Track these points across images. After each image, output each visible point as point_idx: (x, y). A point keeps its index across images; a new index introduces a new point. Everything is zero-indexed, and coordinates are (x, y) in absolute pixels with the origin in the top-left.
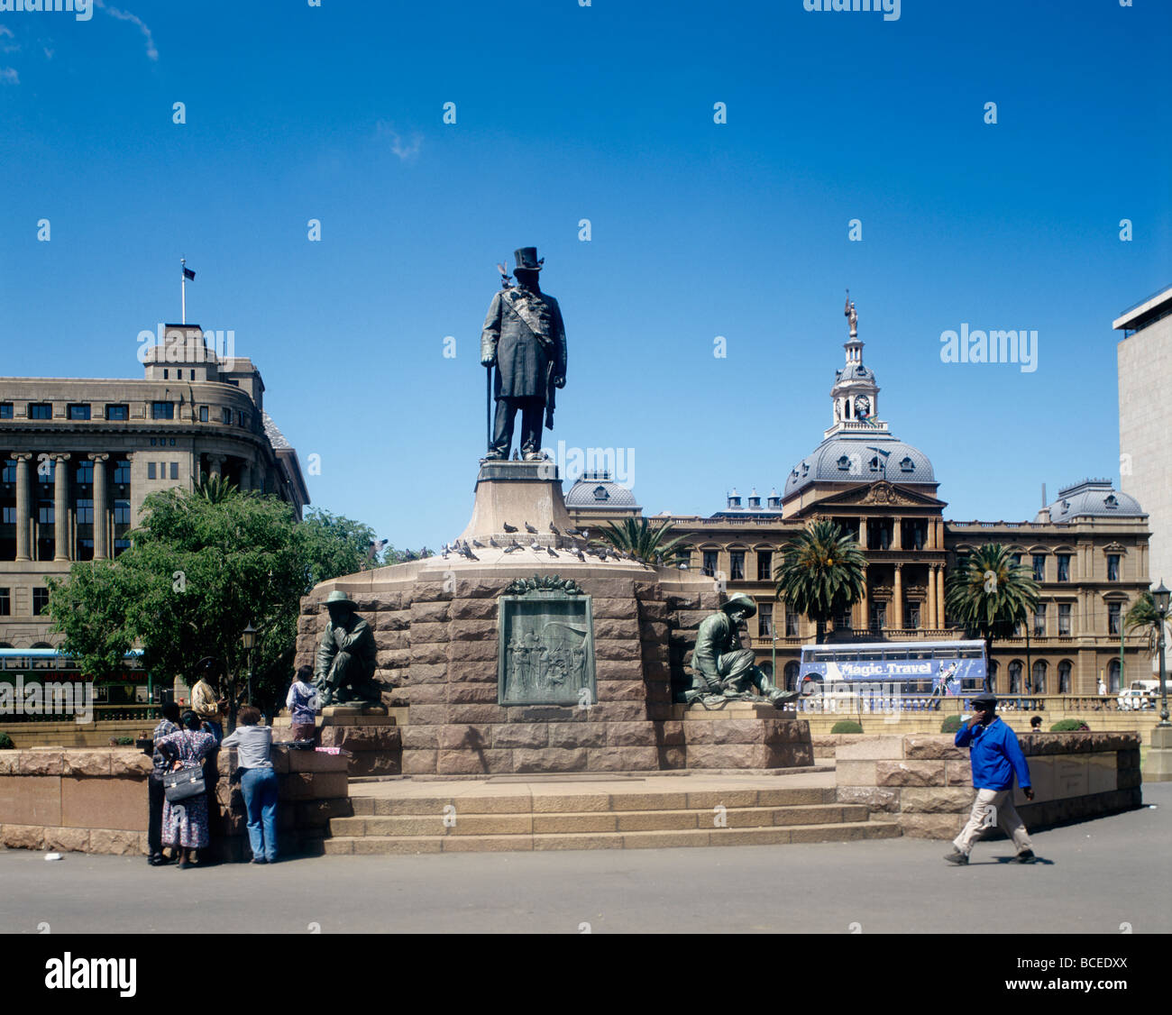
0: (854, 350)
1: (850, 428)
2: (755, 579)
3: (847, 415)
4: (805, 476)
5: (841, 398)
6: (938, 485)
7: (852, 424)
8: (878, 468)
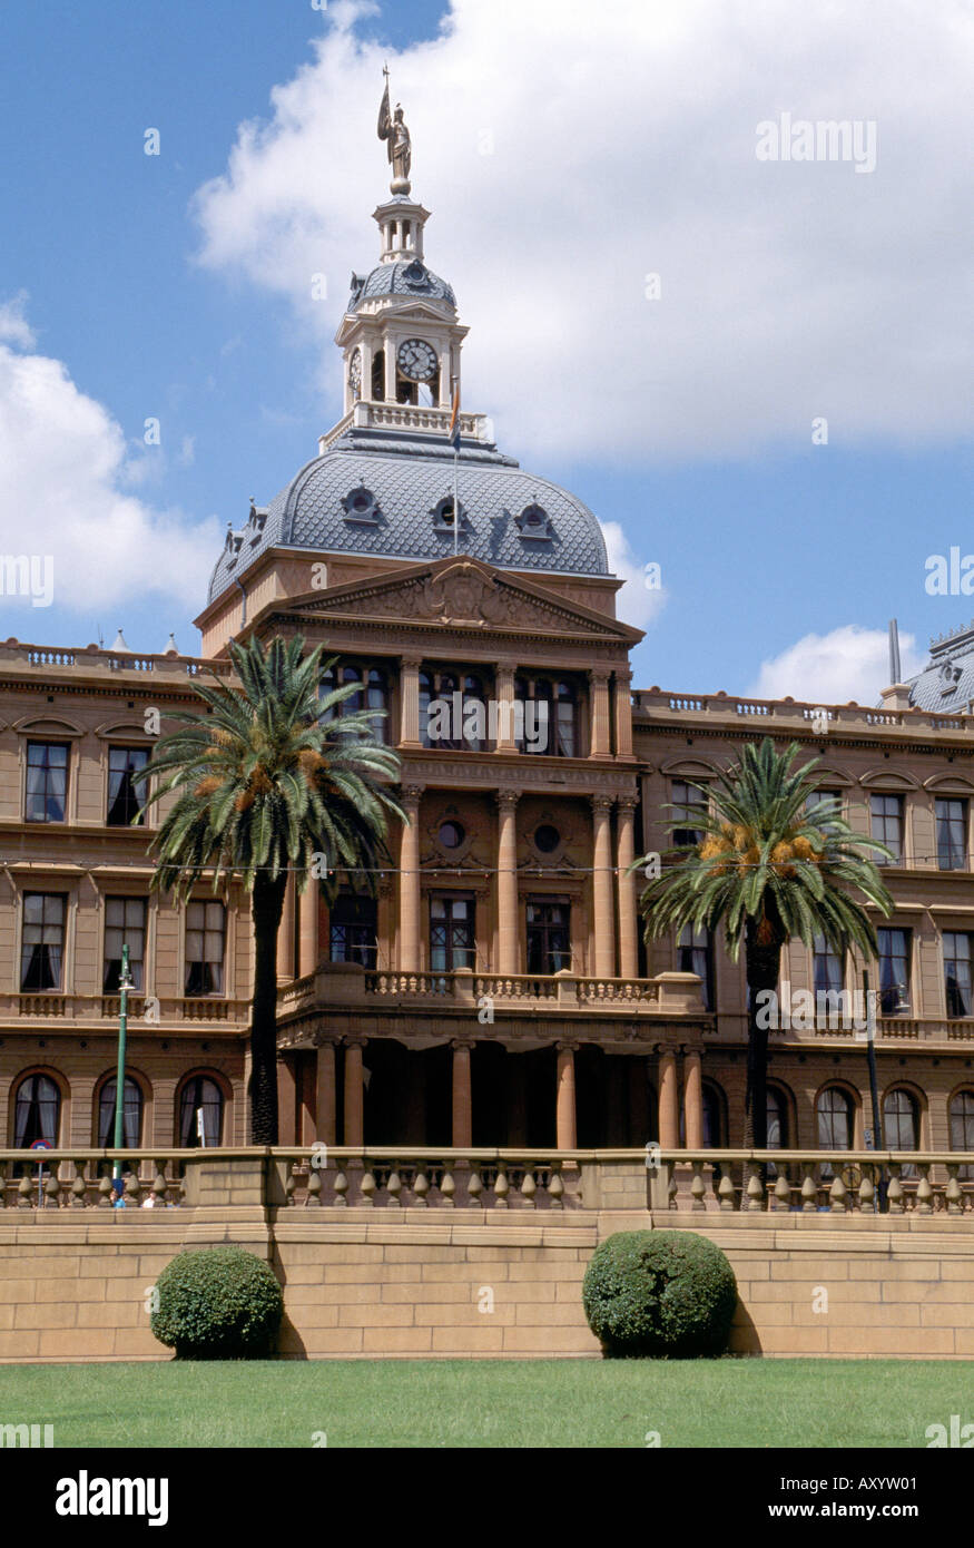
0: (399, 227)
1: (384, 424)
2: (97, 820)
3: (378, 393)
4: (254, 543)
5: (361, 346)
6: (619, 584)
7: (389, 414)
8: (456, 527)
